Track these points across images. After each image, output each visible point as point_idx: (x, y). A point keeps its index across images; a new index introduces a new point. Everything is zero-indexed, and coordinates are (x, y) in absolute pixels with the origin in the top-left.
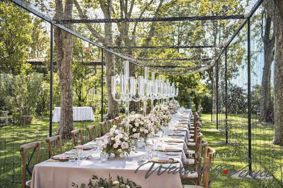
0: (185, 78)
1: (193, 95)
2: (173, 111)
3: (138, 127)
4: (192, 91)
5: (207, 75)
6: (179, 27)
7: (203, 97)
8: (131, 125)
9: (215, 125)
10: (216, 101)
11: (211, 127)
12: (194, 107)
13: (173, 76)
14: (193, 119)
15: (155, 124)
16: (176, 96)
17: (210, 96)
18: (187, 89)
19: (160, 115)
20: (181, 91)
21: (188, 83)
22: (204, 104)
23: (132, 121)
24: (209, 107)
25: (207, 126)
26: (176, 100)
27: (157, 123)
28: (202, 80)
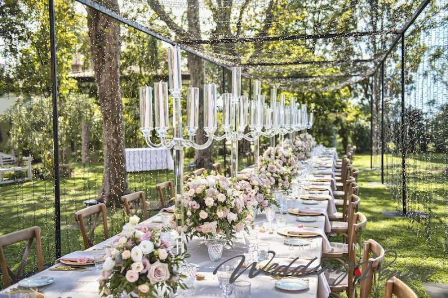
0: (324, 97)
1: (339, 124)
3: (213, 207)
4: (337, 118)
5: (361, 91)
6: (314, 13)
7: (355, 127)
9: (378, 175)
10: (380, 135)
11: (371, 180)
12: (340, 143)
13: (305, 93)
14: (341, 166)
15: (260, 192)
16: (310, 127)
17: (368, 124)
18: (328, 114)
19: (275, 167)
20: (318, 117)
21: (330, 104)
22: (358, 138)
23: (198, 193)
24: (365, 143)
25: (363, 176)
26: (309, 134)
27: (265, 188)
28: (352, 100)
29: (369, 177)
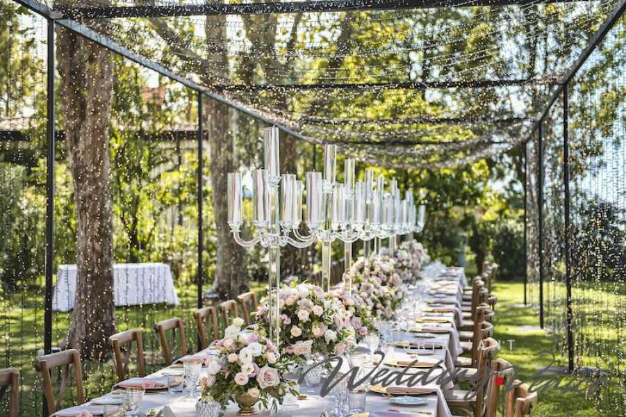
0: (443, 177)
1: (469, 227)
2: (411, 274)
3: (308, 322)
4: (465, 215)
5: (510, 167)
6: (425, 24)
7: (498, 232)
8: (285, 316)
9: (536, 315)
10: (537, 245)
11: (523, 323)
12: (471, 261)
13: (409, 171)
14: (470, 297)
15: (357, 315)
16: (419, 230)
17: (520, 228)
18: (450, 208)
19: (372, 285)
20: (432, 213)
21: (453, 191)
22: (502, 253)
23: (288, 304)
24: (516, 261)
25: (510, 317)
26: (418, 241)
27: (363, 310)
28: (495, 181)
29: (521, 318)
